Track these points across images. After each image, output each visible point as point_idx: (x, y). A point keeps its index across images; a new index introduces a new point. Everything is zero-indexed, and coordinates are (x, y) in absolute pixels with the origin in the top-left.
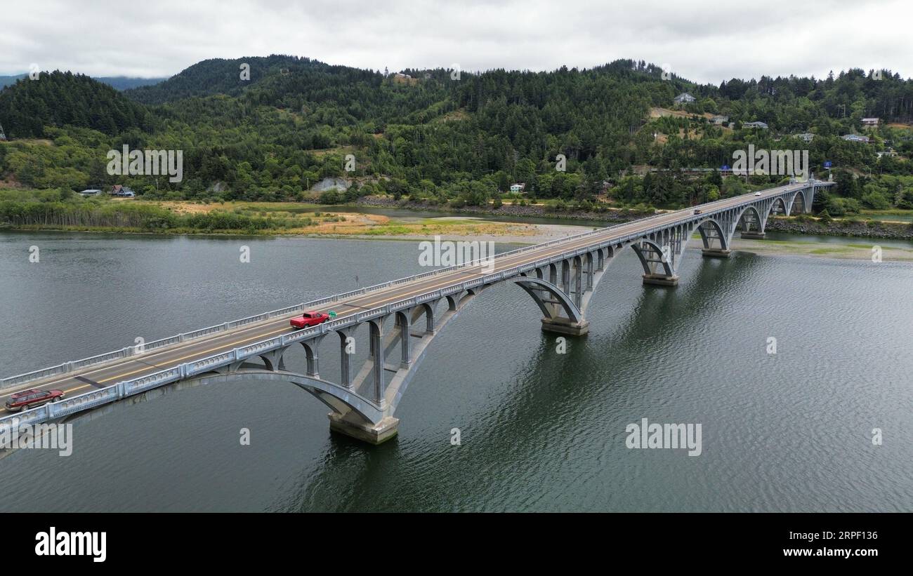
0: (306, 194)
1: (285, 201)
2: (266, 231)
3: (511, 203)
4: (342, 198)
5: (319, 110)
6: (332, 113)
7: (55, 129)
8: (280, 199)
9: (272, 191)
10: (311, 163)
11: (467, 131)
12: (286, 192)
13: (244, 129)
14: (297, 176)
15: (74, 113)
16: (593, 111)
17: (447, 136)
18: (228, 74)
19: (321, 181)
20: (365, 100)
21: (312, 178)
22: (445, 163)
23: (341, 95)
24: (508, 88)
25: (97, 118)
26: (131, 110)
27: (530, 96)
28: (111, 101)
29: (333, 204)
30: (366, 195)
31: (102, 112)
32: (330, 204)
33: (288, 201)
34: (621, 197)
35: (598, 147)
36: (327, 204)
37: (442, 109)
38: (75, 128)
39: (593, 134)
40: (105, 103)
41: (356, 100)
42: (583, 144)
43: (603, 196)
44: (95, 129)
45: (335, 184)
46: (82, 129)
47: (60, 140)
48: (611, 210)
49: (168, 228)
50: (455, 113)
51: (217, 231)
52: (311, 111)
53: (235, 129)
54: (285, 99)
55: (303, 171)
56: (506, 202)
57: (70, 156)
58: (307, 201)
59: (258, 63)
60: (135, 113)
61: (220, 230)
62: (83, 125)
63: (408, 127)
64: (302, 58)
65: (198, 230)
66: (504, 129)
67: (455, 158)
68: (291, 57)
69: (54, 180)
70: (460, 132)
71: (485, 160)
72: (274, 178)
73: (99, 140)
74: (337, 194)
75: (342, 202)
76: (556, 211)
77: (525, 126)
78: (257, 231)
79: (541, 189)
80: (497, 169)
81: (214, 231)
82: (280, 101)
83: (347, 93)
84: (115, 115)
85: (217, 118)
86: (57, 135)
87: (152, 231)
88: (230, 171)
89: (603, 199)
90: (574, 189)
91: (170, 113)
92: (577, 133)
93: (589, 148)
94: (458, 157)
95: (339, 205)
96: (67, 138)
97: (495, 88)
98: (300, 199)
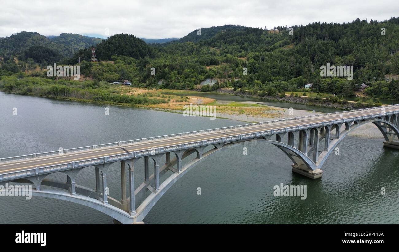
0: (195, 87)
1: (185, 90)
2: (139, 105)
3: (290, 95)
4: (210, 89)
5: (229, 47)
6: (233, 49)
7: (116, 57)
8: (183, 89)
9: (181, 84)
10: (202, 72)
11: (289, 55)
12: (187, 85)
13: (192, 57)
14: (195, 78)
15: (124, 50)
16: (368, 42)
17: (278, 58)
18: (205, 34)
19: (205, 80)
20: (251, 42)
21: (201, 79)
22: (272, 72)
23: (240, 40)
24: (319, 32)
25: (133, 52)
26: (147, 49)
27: (333, 35)
28: (139, 45)
29: (206, 92)
30: (222, 88)
31: (135, 50)
32: (204, 92)
33: (187, 90)
34: (373, 94)
35: (366, 63)
36: (203, 92)
37: (282, 44)
38: (124, 56)
39: (364, 56)
40: (137, 46)
41: (247, 42)
42: (357, 61)
43: (360, 93)
44: (131, 57)
45: (211, 82)
46: (126, 57)
47: (117, 61)
48: (350, 103)
49: (102, 101)
50: (288, 46)
51: (119, 103)
52: (225, 48)
53: (189, 57)
54: (216, 43)
55: (198, 75)
56: (288, 94)
57: (118, 68)
58: (195, 90)
59: (218, 29)
60: (149, 50)
61: (121, 103)
62: (127, 55)
63: (257, 53)
64: (237, 25)
65: (113, 103)
66: (309, 53)
67: (278, 69)
68: (233, 25)
69: (106, 78)
70: (285, 55)
71: (294, 70)
72: (186, 79)
73: (132, 61)
74: (208, 87)
75: (210, 91)
76: (315, 101)
77: (323, 52)
78: (135, 105)
79: (322, 87)
80: (300, 75)
81: (118, 104)
82: (213, 44)
83: (243, 39)
84: (140, 51)
85: (183, 52)
86: (116, 59)
87: (96, 102)
88: (168, 75)
89: (360, 95)
90: (342, 88)
91: (165, 50)
92: (354, 55)
93: (360, 64)
94: (279, 69)
95: (208, 93)
96: (120, 61)
97: (312, 32)
98: (192, 89)
